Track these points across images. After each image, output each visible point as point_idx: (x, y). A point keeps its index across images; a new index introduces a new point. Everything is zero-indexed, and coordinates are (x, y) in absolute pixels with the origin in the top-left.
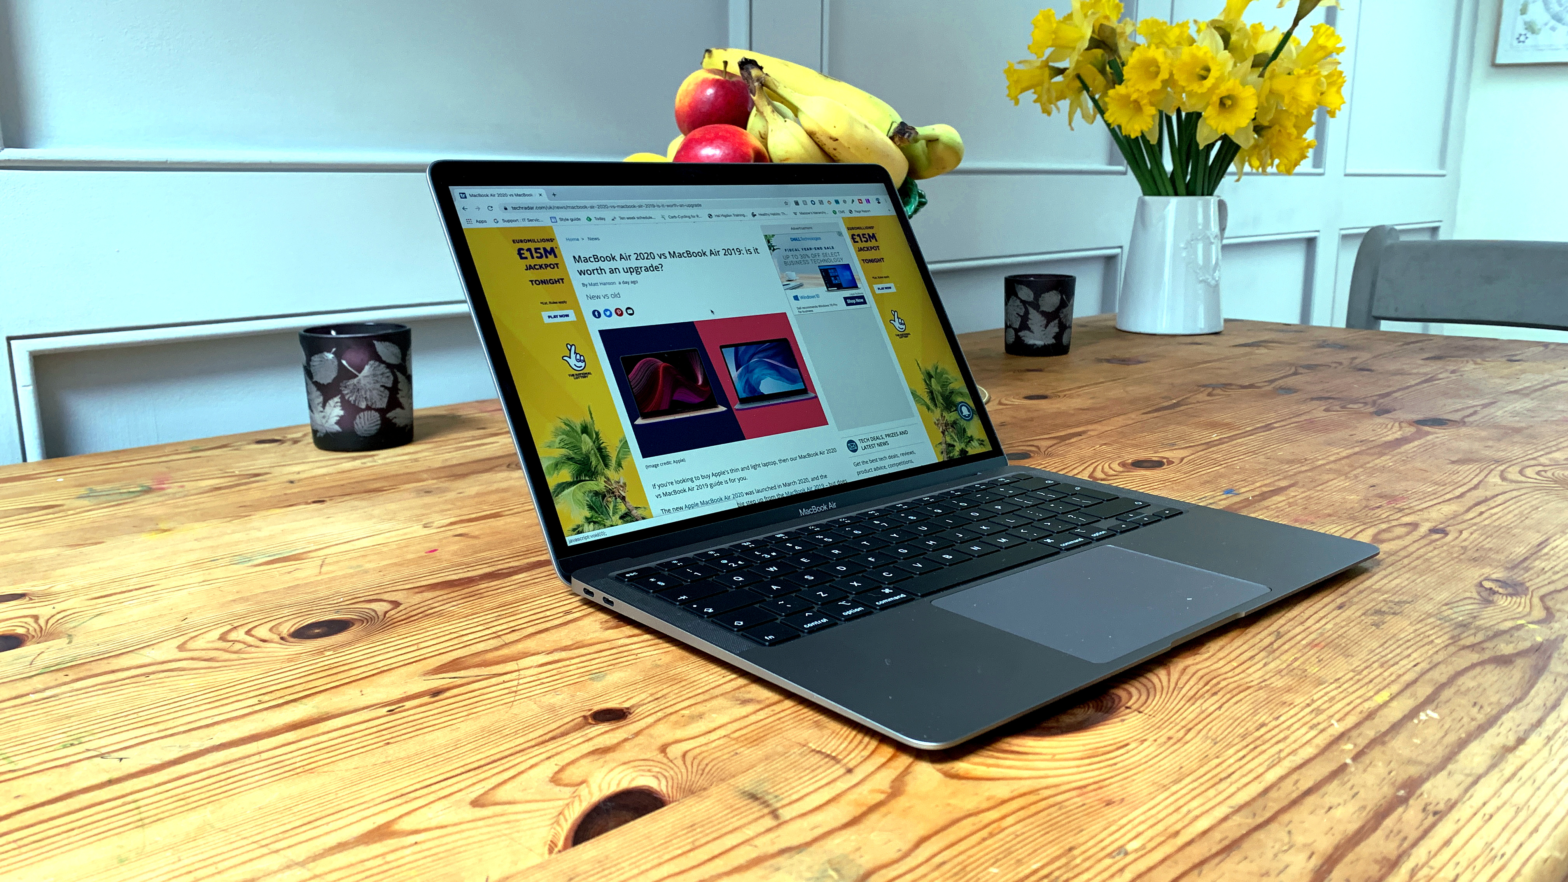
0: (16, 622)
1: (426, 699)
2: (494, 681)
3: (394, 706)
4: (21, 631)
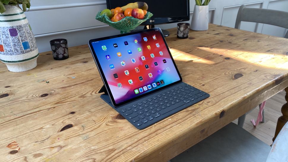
0: (8, 91)
1: (53, 108)
2: (61, 106)
3: (49, 109)
4: (9, 93)
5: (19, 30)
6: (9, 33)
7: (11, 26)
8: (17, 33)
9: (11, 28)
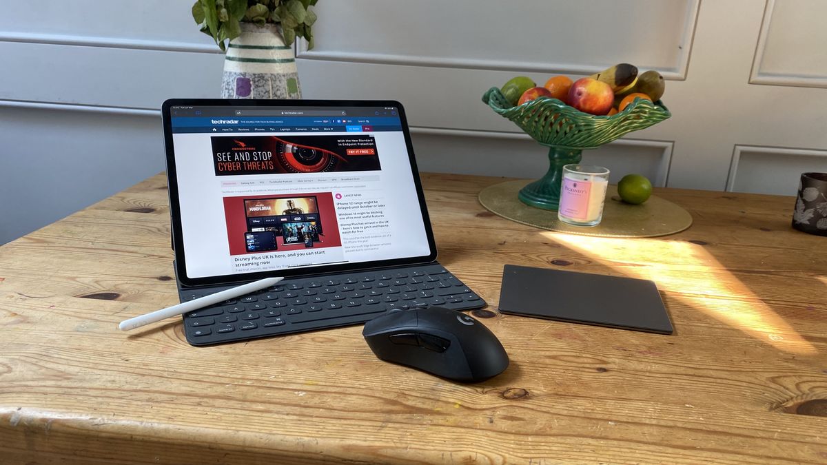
5: (257, 83)
6: (235, 88)
7: (242, 72)
8: (250, 91)
9: (242, 77)
